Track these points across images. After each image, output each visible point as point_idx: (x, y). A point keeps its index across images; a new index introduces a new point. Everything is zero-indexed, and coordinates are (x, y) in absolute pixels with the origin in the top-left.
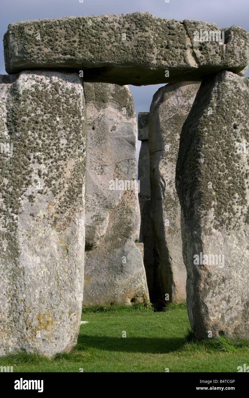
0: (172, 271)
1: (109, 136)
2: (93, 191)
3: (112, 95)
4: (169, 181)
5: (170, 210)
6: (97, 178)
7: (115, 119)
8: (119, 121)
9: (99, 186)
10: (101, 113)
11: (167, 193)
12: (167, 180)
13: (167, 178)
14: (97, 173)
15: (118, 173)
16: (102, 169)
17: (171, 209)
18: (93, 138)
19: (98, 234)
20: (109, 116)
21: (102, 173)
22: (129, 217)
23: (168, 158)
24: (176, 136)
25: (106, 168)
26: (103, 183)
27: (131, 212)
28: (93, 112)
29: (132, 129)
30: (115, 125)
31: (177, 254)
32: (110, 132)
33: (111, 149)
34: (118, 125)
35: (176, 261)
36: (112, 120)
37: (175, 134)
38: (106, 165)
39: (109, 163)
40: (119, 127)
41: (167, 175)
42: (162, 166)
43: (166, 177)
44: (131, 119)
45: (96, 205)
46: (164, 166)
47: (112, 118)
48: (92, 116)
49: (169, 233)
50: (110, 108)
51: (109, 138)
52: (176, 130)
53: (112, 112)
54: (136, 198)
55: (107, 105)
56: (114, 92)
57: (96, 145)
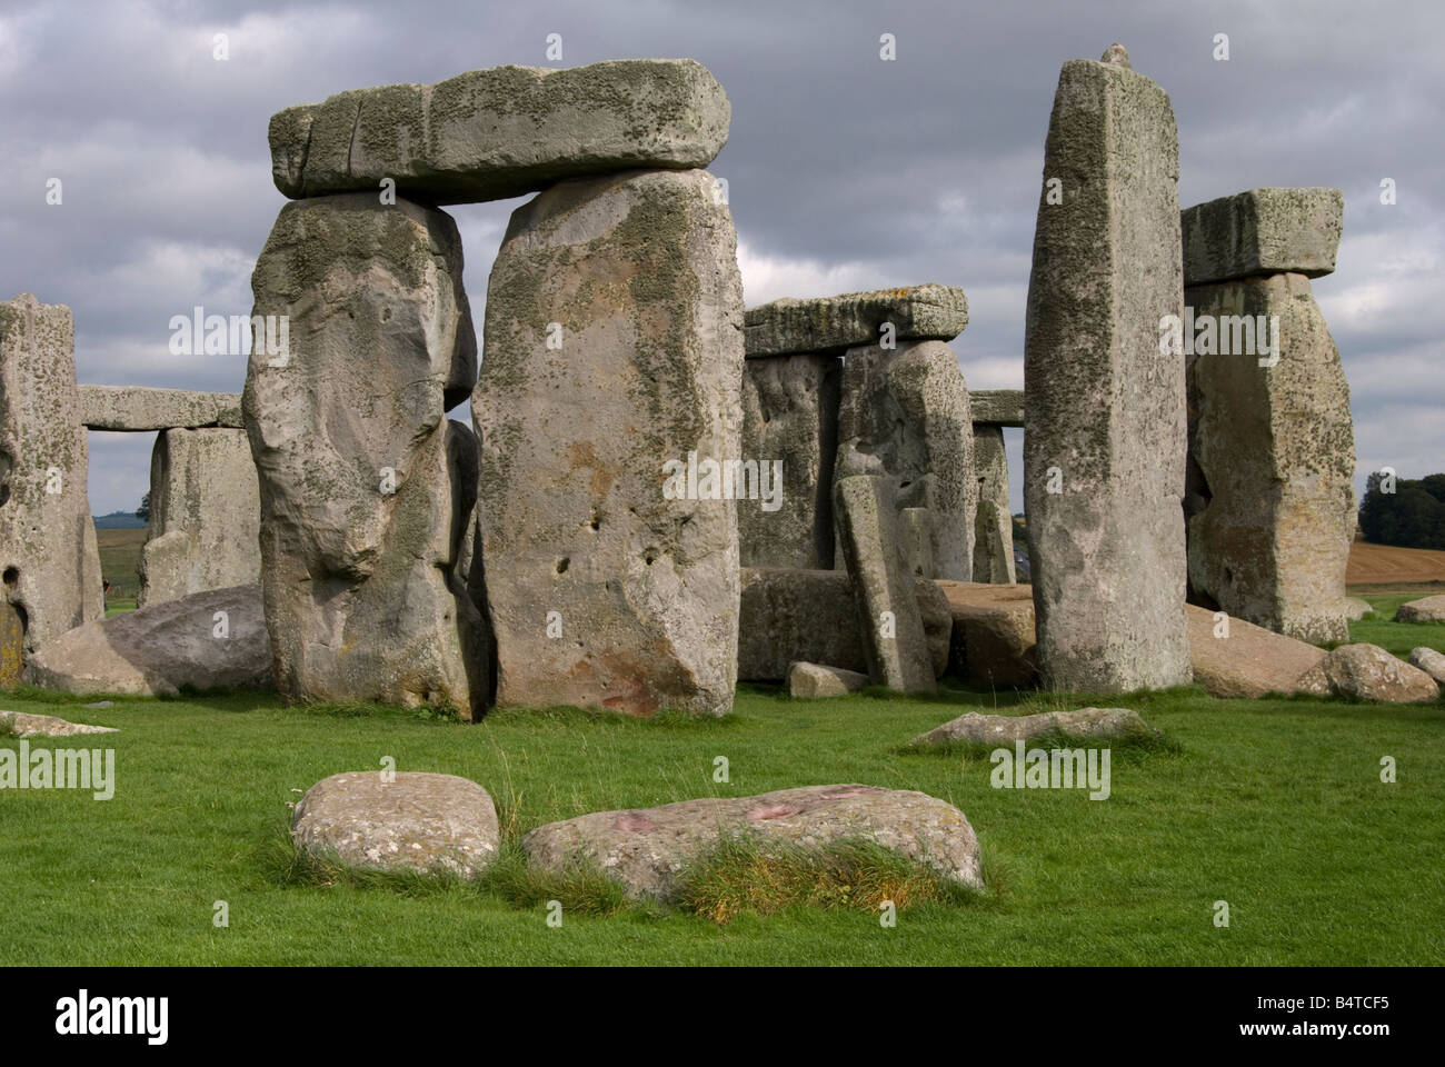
0: (497, 637)
1: (381, 332)
2: (353, 453)
3: (380, 241)
4: (490, 429)
5: (492, 497)
6: (360, 425)
7: (388, 294)
8: (395, 297)
9: (363, 442)
10: (361, 281)
11: (486, 458)
12: (486, 428)
13: (485, 423)
14: (361, 415)
15: (400, 414)
16: (371, 405)
17: (494, 495)
18: (353, 337)
19: (351, 547)
20: (376, 287)
21: (371, 412)
22: (424, 512)
23: (492, 378)
24: (512, 324)
25: (379, 402)
26: (371, 435)
27: (428, 501)
28: (345, 280)
29: (417, 315)
30: (389, 306)
31: (505, 599)
32: (383, 322)
33: (388, 360)
34: (394, 307)
35: (503, 613)
36: (382, 295)
37: (509, 321)
38: (378, 397)
39: (385, 389)
40: (395, 310)
41: (486, 416)
42: (478, 396)
43: (484, 420)
44: (416, 291)
45: (357, 485)
46: (482, 395)
47: (381, 292)
48: (344, 288)
49: (491, 550)
50: (378, 269)
51: (381, 337)
52: (513, 310)
53: (381, 279)
54: (440, 470)
55: (371, 265)
56: (385, 235)
57: (360, 353)
